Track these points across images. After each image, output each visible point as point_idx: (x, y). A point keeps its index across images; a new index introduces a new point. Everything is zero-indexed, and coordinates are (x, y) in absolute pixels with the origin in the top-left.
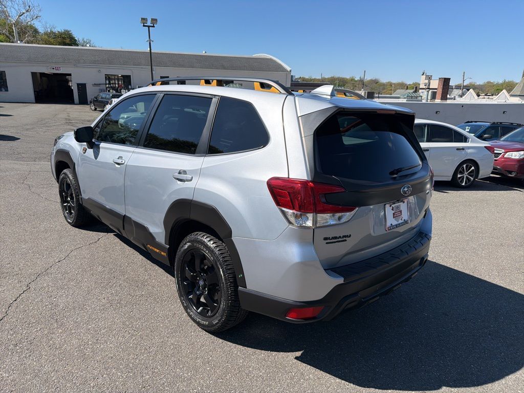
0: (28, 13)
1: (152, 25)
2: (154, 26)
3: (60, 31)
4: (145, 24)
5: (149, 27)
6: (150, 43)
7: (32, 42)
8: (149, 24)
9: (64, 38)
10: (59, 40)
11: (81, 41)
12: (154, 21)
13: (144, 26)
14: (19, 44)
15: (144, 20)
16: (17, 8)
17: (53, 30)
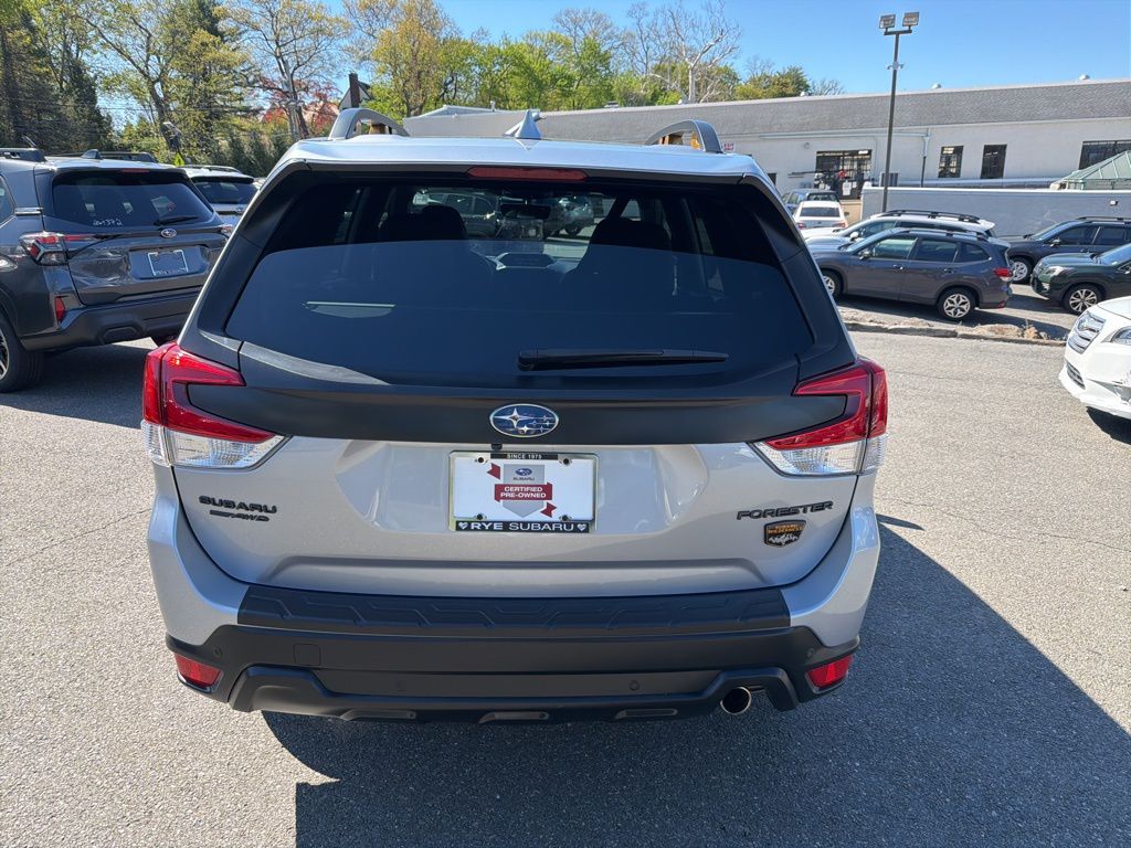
0: (717, 45)
1: (907, 28)
2: (910, 31)
3: (781, 71)
4: (889, 30)
5: (897, 34)
6: (895, 72)
7: (717, 100)
8: (898, 27)
9: (785, 85)
10: (774, 90)
11: (819, 88)
12: (912, 17)
13: (886, 33)
14: (681, 105)
15: (888, 21)
16: (700, 39)
17: (768, 72)
